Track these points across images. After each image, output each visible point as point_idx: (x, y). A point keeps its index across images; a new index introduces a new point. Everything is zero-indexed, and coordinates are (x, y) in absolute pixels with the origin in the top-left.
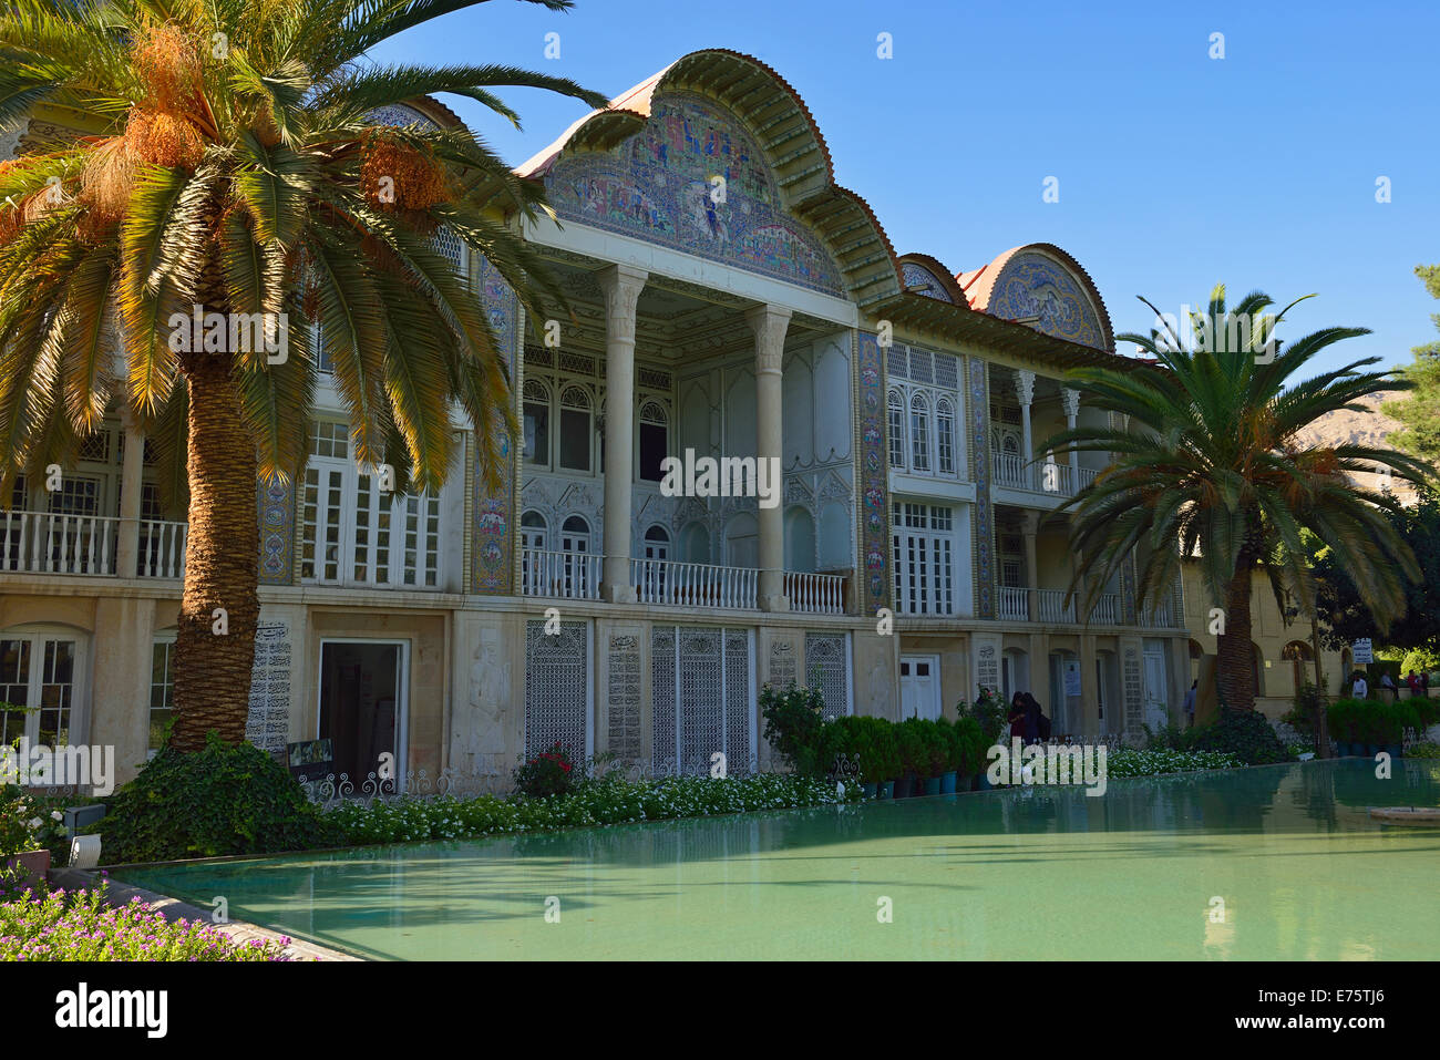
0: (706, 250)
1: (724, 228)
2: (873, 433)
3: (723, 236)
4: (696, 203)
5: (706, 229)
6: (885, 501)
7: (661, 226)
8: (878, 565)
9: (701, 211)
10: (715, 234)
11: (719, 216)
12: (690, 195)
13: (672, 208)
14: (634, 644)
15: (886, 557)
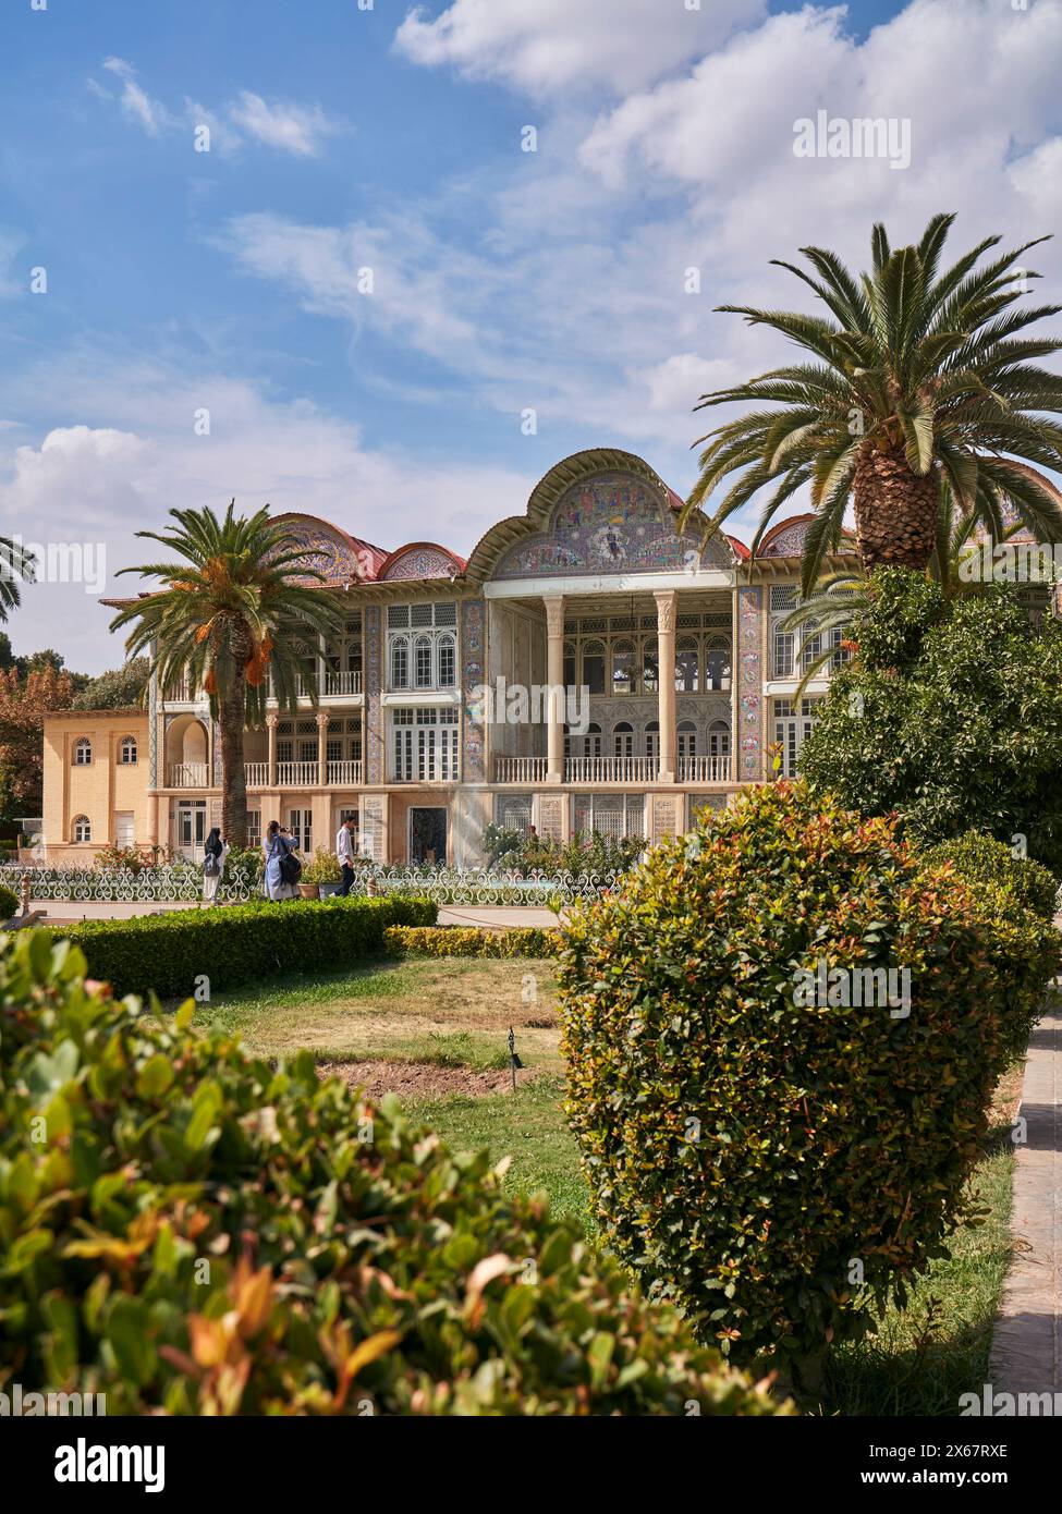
0: (607, 569)
1: (623, 550)
2: (751, 657)
3: (622, 555)
4: (601, 541)
5: (607, 554)
6: (760, 703)
7: (575, 563)
8: (752, 747)
9: (604, 546)
10: (616, 558)
11: (618, 543)
12: (597, 536)
13: (584, 549)
14: (558, 805)
15: (760, 741)
